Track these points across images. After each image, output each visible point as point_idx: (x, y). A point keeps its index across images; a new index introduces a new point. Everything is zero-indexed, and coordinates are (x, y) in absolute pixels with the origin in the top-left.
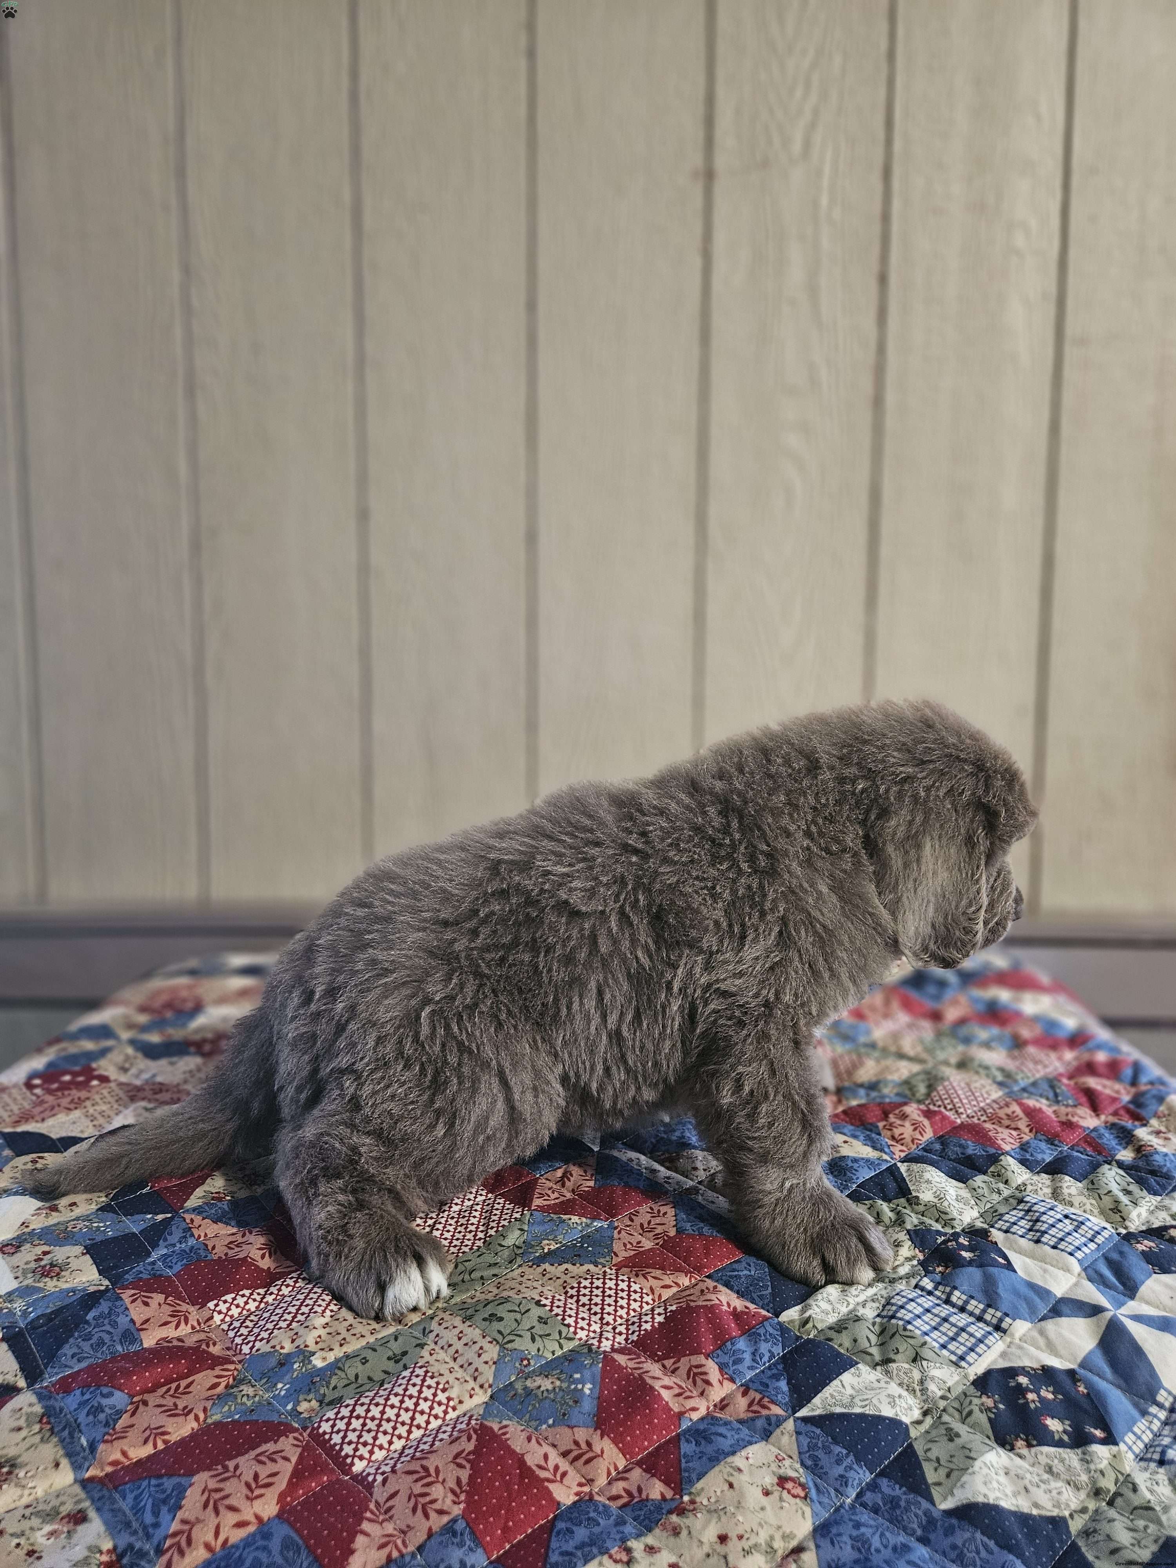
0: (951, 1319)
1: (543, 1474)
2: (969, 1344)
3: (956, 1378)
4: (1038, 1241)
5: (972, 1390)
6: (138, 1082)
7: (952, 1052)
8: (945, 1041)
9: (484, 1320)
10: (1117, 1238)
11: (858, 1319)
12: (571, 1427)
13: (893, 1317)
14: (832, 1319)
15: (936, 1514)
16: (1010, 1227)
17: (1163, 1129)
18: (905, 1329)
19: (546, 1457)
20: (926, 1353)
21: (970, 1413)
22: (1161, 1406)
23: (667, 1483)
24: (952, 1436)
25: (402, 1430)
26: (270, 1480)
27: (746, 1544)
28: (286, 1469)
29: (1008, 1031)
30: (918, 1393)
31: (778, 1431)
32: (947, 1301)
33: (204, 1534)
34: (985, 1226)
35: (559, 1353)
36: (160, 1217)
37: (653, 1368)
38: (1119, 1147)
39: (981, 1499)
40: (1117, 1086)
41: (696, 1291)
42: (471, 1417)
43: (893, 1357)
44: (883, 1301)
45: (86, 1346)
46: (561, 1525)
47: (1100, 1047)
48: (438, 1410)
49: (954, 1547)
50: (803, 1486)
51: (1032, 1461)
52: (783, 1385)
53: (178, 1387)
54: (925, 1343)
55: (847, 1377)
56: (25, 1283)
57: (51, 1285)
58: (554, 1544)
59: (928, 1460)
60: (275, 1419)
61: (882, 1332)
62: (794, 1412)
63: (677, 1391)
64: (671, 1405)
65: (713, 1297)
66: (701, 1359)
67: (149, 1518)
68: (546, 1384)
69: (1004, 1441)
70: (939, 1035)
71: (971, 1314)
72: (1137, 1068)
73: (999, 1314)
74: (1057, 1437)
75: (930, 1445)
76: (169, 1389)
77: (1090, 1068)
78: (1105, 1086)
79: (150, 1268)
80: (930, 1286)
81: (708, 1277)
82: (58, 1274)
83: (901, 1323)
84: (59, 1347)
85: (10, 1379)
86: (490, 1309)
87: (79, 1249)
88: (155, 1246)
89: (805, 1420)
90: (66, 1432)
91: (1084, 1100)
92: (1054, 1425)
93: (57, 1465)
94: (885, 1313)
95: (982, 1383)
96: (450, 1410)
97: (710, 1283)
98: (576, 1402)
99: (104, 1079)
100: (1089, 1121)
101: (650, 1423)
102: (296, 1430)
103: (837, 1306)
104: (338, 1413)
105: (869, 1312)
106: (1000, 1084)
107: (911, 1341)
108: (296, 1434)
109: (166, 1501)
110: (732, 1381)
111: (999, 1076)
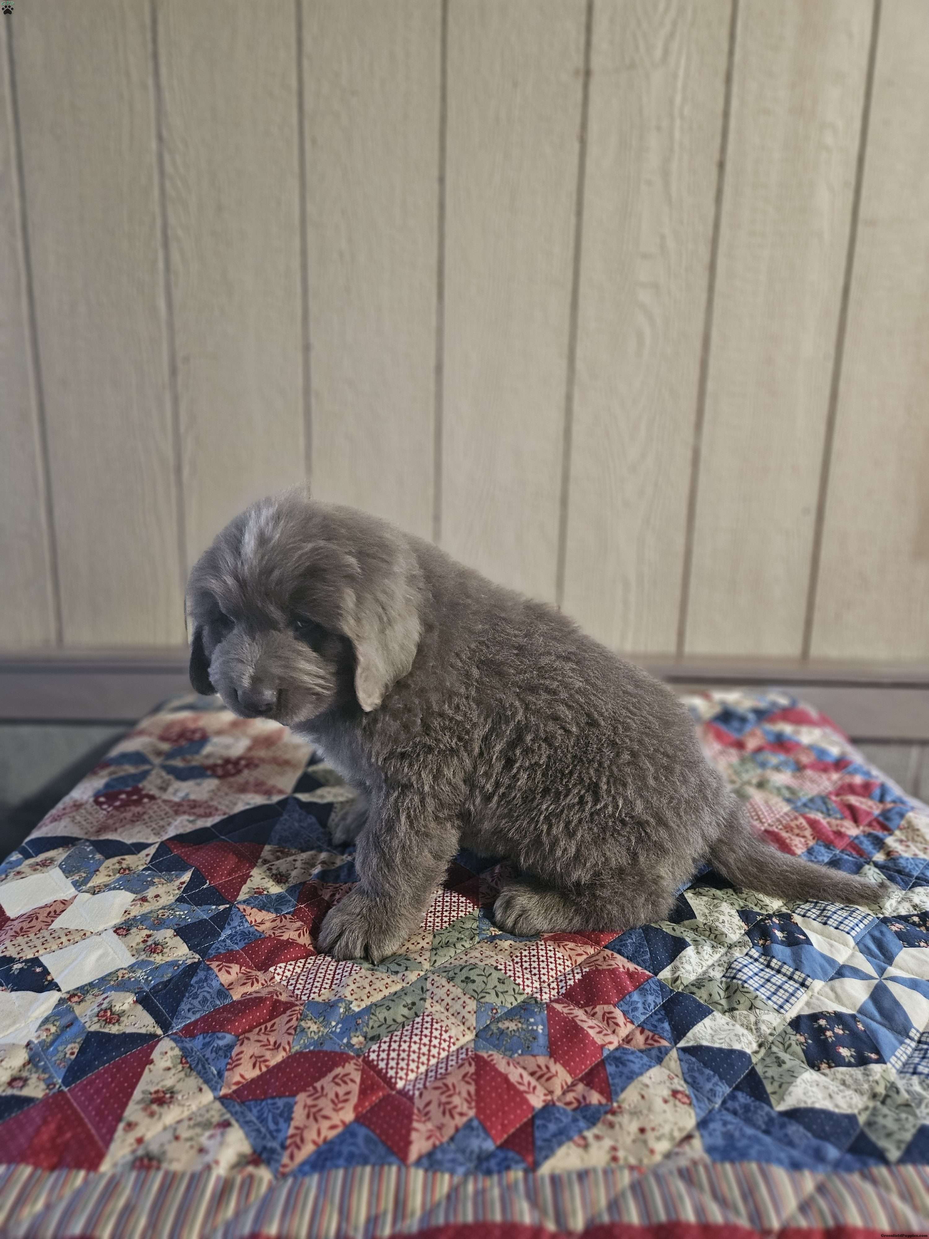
0: (772, 980)
1: (522, 1088)
2: (785, 997)
3: (778, 1020)
4: (825, 924)
5: (789, 1030)
6: (176, 799)
7: (753, 774)
8: (749, 766)
9: (462, 981)
10: (877, 921)
11: (711, 980)
12: (534, 1056)
13: (734, 978)
14: (692, 977)
15: (774, 1114)
16: (806, 913)
17: (904, 838)
18: (743, 987)
19: (521, 1076)
20: (758, 1003)
21: (790, 1045)
22: (912, 1039)
23: (601, 1093)
24: (780, 1063)
25: (424, 1059)
26: (346, 1097)
27: (658, 1134)
28: (355, 1088)
29: (791, 758)
30: (755, 1032)
31: (667, 1058)
32: (768, 966)
33: (311, 1135)
34: (789, 912)
35: (515, 1004)
36: (222, 908)
37: (579, 1014)
38: (874, 851)
39: (802, 1105)
40: (870, 803)
41: (600, 957)
42: (467, 1050)
43: (736, 1006)
44: (726, 965)
45: (196, 1002)
46: (538, 1122)
47: (856, 771)
48: (445, 1045)
49: (786, 1135)
50: (688, 1097)
51: (832, 1077)
52: (666, 1025)
53: (266, 1028)
54: (757, 997)
55: (707, 1021)
56: (140, 959)
57: (158, 959)
58: (537, 1134)
59: (766, 1078)
60: (337, 1049)
61: (727, 988)
62: (676, 1043)
63: (598, 1030)
64: (595, 1039)
65: (612, 962)
66: (611, 1008)
67: (272, 1126)
68: (512, 1026)
69: (813, 1065)
70: (743, 761)
71: (785, 975)
72: (884, 791)
73: (803, 976)
74: (847, 1060)
75: (766, 1069)
76: (261, 1030)
77: (851, 789)
78: (861, 803)
79: (223, 944)
80: (756, 955)
81: (606, 947)
82: (162, 951)
83: (740, 982)
84: (178, 1005)
85: (151, 1030)
86: (465, 974)
88: (222, 928)
89: (685, 1050)
90: (200, 1066)
91: (847, 813)
92: (845, 1052)
93: (201, 1090)
94: (728, 975)
95: (796, 1024)
96: (451, 1045)
97: (608, 952)
98: (534, 1038)
99: (152, 798)
100: (852, 830)
101: (585, 1053)
102: (352, 1058)
103: (696, 967)
104: (380, 1047)
105: (717, 974)
106: (788, 801)
107: (747, 995)
108: (354, 1061)
109: (281, 1115)
110: (632, 1022)
111: (787, 794)
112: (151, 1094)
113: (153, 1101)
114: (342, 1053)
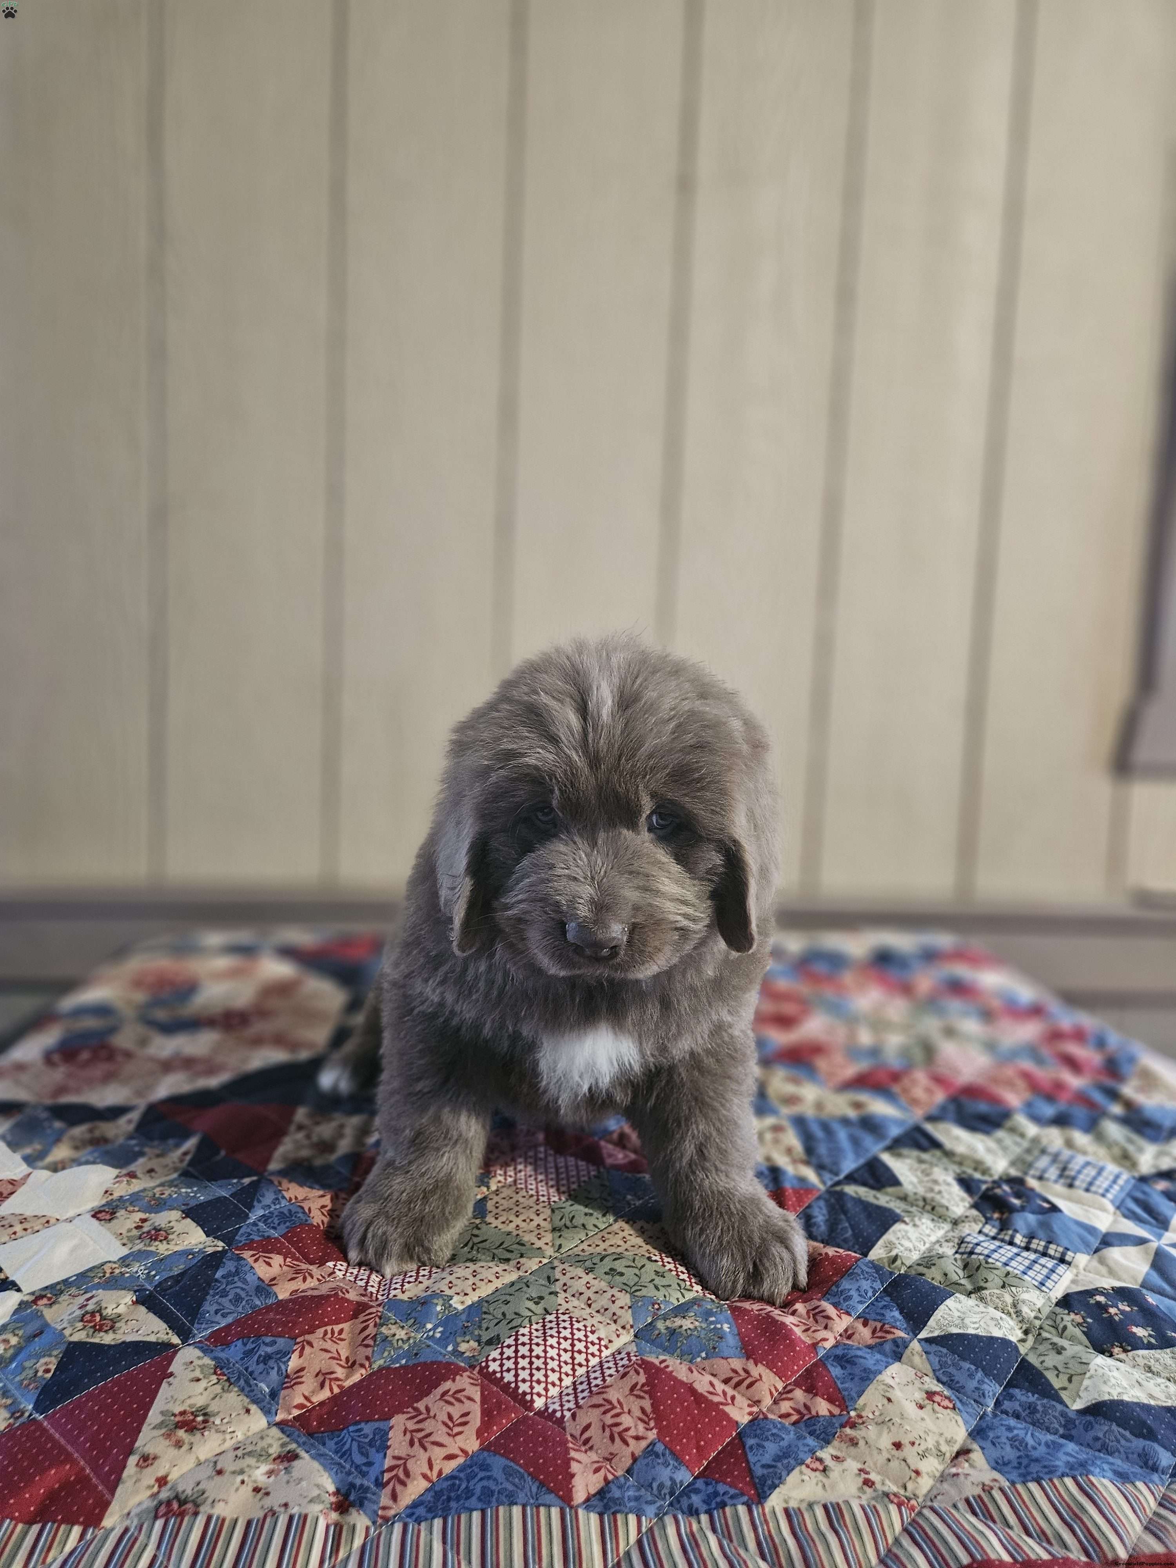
1: (716, 1399)
2: (1044, 1273)
3: (1042, 1300)
4: (1071, 1186)
5: (1059, 1309)
6: (166, 1056)
7: (935, 1022)
9: (606, 1273)
10: (1134, 1180)
11: (941, 1257)
12: (724, 1358)
13: (971, 1253)
14: (915, 1256)
15: (1071, 1414)
16: (1042, 1175)
17: (1141, 1086)
18: (987, 1262)
19: (712, 1384)
20: (1010, 1283)
21: (1065, 1328)
23: (831, 1400)
24: (1059, 1351)
25: (567, 1369)
26: (464, 1419)
27: (920, 1449)
28: (475, 1408)
30: (1014, 1316)
31: (908, 1352)
32: (1010, 1243)
33: (419, 1467)
34: (1019, 1175)
35: (683, 1300)
36: (246, 1181)
38: (1109, 1103)
39: (1106, 1397)
40: (1086, 1050)
42: (628, 1354)
43: (983, 1286)
44: (956, 1240)
45: (226, 1303)
46: (750, 1442)
48: (593, 1349)
49: (1097, 1439)
50: (948, 1399)
51: (1131, 1362)
52: (897, 1313)
54: (1008, 1272)
55: (949, 1304)
56: (135, 1249)
57: (162, 1249)
58: (752, 1458)
59: (1047, 1369)
60: (441, 1359)
61: (966, 1266)
62: (916, 1335)
63: (804, 1327)
64: (803, 1338)
66: (816, 1303)
67: (358, 1459)
68: (685, 1324)
69: (1102, 1349)
70: (916, 1007)
71: (1036, 1251)
72: (1100, 1036)
73: (1060, 1250)
74: (1145, 1342)
75: (1042, 1358)
77: (1060, 1035)
79: (255, 1228)
80: (994, 1231)
82: (166, 1238)
83: (981, 1257)
84: (200, 1306)
85: (163, 1337)
87: (175, 1215)
89: (928, 1341)
90: (242, 1381)
92: (1140, 1332)
93: (248, 1411)
94: (961, 1250)
95: (1066, 1303)
96: (603, 1348)
98: (721, 1339)
99: (128, 1054)
100: (1075, 1082)
101: (793, 1353)
102: (464, 1369)
103: (917, 1244)
104: (502, 1354)
105: (948, 1250)
106: (987, 1051)
107: (995, 1271)
108: (468, 1373)
109: (371, 1444)
110: (848, 1314)
112: (174, 1415)
113: (178, 1426)
114: (449, 1364)
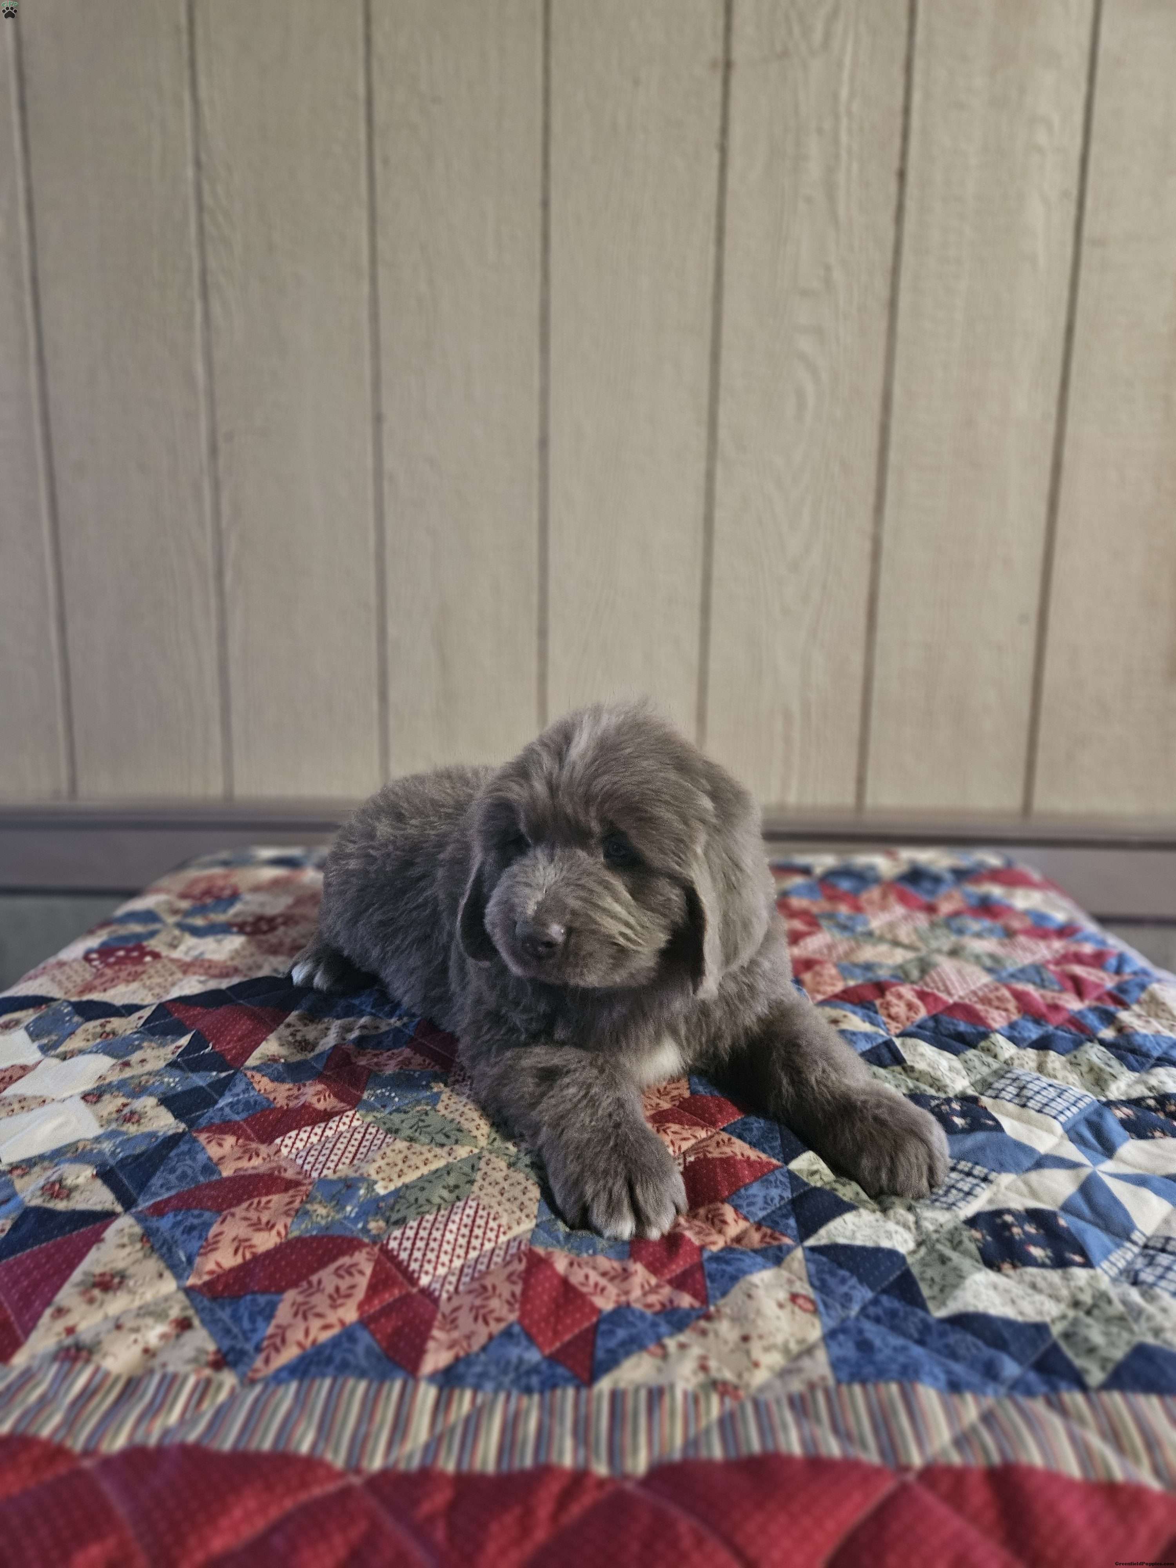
1: (585, 1290)
3: (949, 1218)
4: (1024, 1106)
5: (964, 1227)
7: (945, 941)
8: (939, 932)
10: (1098, 1104)
15: (931, 1321)
16: (998, 1094)
17: (1143, 1013)
19: (587, 1277)
21: (961, 1243)
22: (1134, 1243)
23: (696, 1295)
24: (944, 1260)
26: (349, 1291)
27: (765, 1343)
29: (999, 924)
30: (912, 1230)
31: (788, 1258)
33: (295, 1336)
34: (976, 1094)
38: (1101, 1027)
39: (972, 1310)
40: (1102, 974)
41: (712, 1143)
42: (520, 1242)
46: (604, 1327)
47: (1087, 939)
48: (491, 1235)
49: (947, 1346)
50: (812, 1302)
51: (1017, 1278)
52: (792, 1222)
55: (847, 1217)
58: (599, 1343)
59: (924, 1279)
60: (349, 1235)
62: (802, 1242)
63: (697, 1230)
64: (693, 1240)
65: (728, 1148)
66: (718, 1204)
67: (246, 1327)
69: (991, 1264)
70: (933, 925)
72: (1122, 960)
73: (986, 1169)
74: (1039, 1260)
75: (924, 1269)
77: (1078, 959)
78: (1089, 974)
81: (722, 1130)
89: (813, 1249)
91: (1069, 984)
92: (1037, 1252)
95: (974, 1221)
96: (501, 1235)
97: (724, 1136)
100: (1073, 1004)
102: (367, 1246)
106: (990, 970)
110: (746, 1219)
111: (988, 963)
